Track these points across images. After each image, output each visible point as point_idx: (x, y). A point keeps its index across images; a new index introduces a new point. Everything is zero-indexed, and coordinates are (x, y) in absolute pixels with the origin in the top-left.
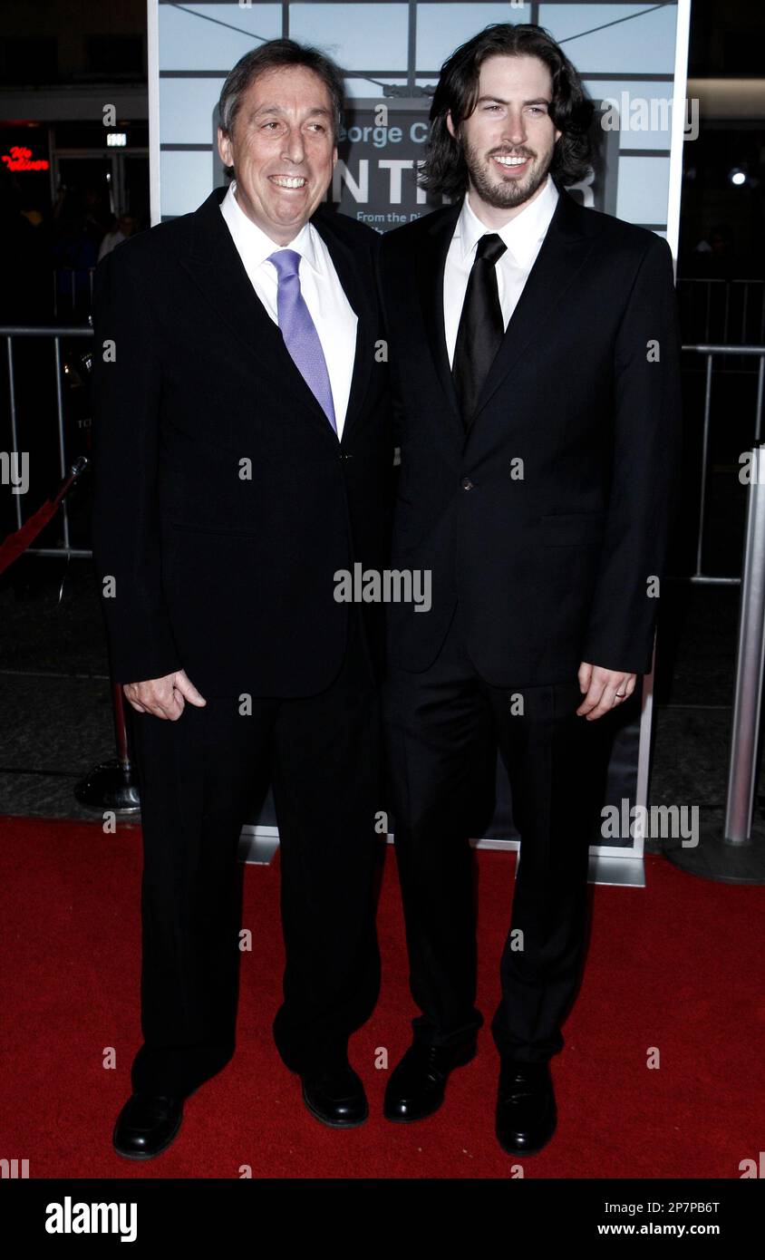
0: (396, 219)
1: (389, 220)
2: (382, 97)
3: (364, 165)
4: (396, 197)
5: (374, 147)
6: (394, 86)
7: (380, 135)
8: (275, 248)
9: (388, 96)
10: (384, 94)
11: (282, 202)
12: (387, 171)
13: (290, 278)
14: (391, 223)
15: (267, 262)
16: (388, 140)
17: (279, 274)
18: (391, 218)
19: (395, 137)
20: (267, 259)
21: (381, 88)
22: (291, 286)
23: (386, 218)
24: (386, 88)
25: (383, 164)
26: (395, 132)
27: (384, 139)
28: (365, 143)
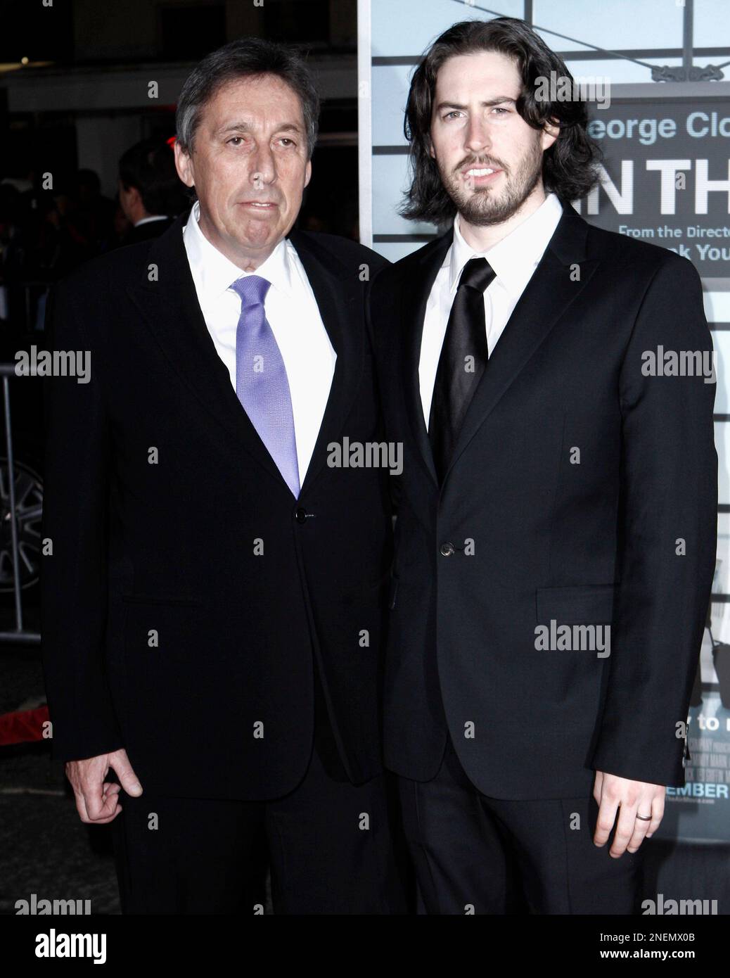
0: (669, 233)
1: (661, 236)
2: (651, 81)
3: (627, 167)
4: (668, 206)
5: (639, 143)
6: (666, 67)
7: (648, 129)
8: (240, 274)
9: (658, 80)
10: (654, 78)
11: (253, 222)
12: (657, 175)
13: (255, 306)
14: (664, 238)
15: (229, 289)
16: (658, 135)
17: (243, 303)
18: (663, 233)
19: (667, 132)
20: (230, 287)
21: (649, 70)
22: (254, 315)
23: (656, 233)
24: (655, 70)
25: (652, 165)
26: (667, 125)
27: (653, 135)
28: (630, 139)
